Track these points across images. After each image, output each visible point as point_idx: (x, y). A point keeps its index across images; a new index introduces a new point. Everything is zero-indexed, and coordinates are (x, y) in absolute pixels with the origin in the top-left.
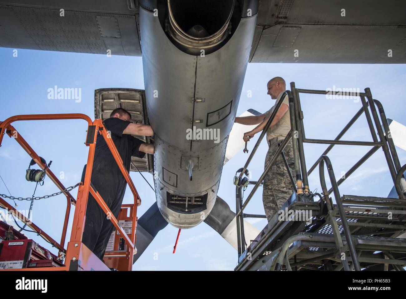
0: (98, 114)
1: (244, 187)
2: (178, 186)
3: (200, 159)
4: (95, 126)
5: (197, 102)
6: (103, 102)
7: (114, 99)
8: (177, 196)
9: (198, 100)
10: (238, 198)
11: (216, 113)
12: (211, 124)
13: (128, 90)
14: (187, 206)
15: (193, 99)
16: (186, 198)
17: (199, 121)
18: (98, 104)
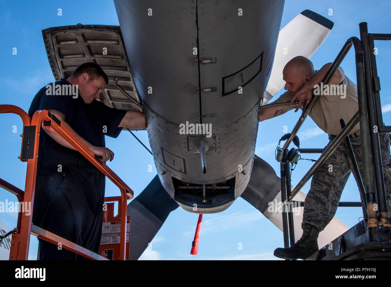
0: (55, 61)
1: (292, 164)
2: (187, 172)
3: (217, 138)
4: (35, 127)
5: (204, 64)
6: (59, 46)
7: (76, 40)
8: (188, 185)
9: (205, 61)
10: (283, 177)
11: (237, 75)
12: (230, 91)
13: (96, 27)
14: (204, 194)
15: (197, 60)
16: (202, 185)
17: (210, 90)
18: (52, 47)
